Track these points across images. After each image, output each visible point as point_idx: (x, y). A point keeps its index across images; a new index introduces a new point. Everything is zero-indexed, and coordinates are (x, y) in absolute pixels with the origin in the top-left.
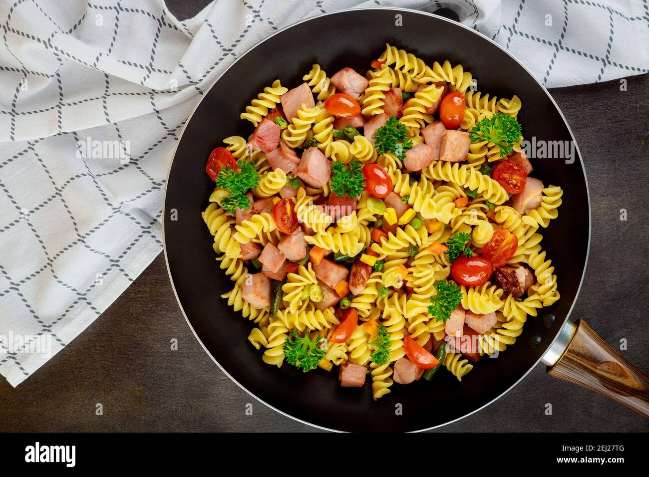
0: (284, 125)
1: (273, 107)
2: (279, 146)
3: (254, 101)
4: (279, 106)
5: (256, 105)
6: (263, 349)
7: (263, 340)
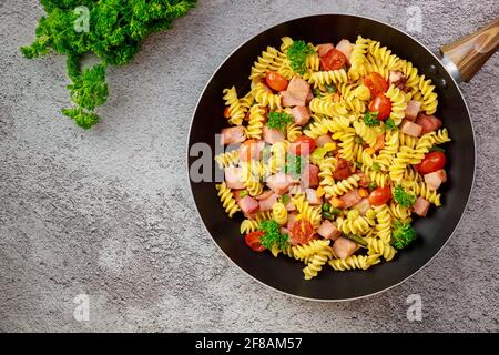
0: (245, 192)
1: (231, 195)
2: (258, 200)
3: (224, 205)
4: (232, 190)
5: (227, 205)
6: (382, 258)
7: (377, 256)
